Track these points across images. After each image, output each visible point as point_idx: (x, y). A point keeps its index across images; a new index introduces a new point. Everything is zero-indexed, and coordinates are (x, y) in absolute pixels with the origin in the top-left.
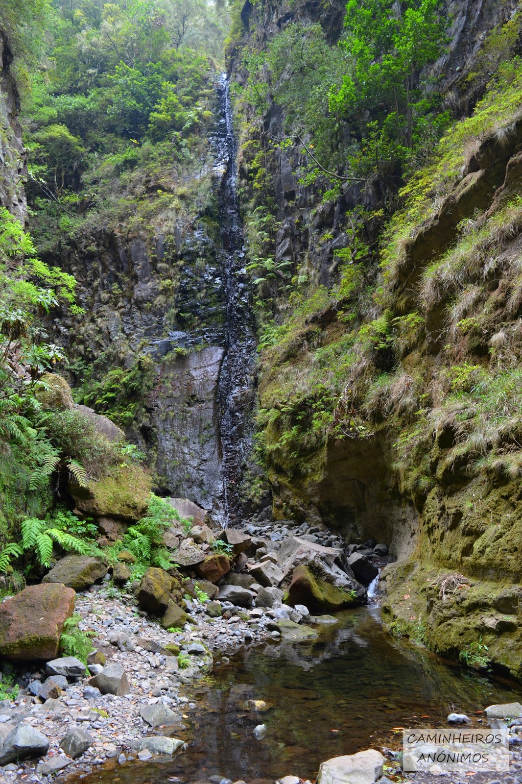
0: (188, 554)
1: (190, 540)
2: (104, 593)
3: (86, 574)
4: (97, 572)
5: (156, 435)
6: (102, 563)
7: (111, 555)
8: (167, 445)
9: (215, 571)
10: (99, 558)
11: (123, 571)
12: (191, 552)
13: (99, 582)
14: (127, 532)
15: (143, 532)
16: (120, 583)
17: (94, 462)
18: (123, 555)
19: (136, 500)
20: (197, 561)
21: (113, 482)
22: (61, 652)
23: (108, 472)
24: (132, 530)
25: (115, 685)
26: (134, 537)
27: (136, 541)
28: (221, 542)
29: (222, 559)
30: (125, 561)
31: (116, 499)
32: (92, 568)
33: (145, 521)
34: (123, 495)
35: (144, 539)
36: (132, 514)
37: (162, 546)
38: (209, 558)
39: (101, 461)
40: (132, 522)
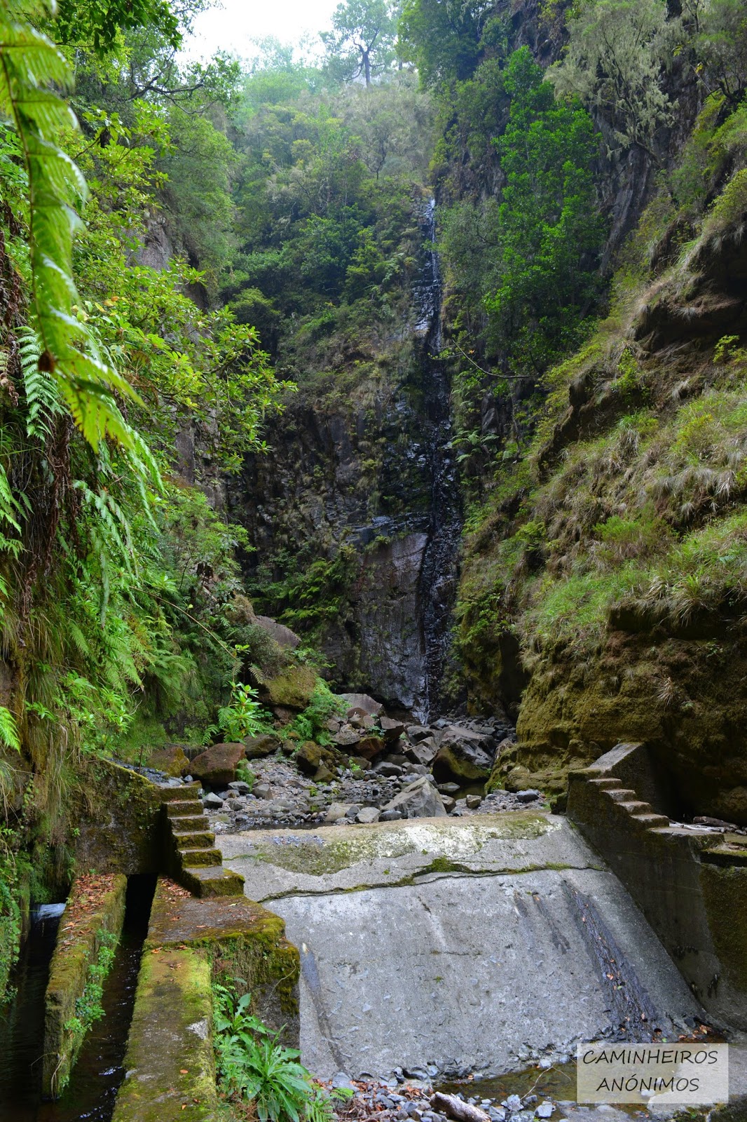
0: (347, 736)
1: (348, 725)
2: (274, 759)
3: (262, 746)
4: (271, 745)
5: (359, 629)
6: (274, 739)
7: (283, 735)
8: (370, 640)
9: (369, 750)
10: (272, 735)
11: (290, 745)
12: (348, 734)
13: (273, 752)
14: (296, 718)
15: (308, 718)
16: (287, 753)
17: (268, 666)
18: (291, 734)
19: (303, 693)
20: (353, 742)
21: (284, 680)
22: (237, 778)
23: (281, 672)
24: (300, 717)
25: (264, 794)
26: (301, 722)
27: (302, 725)
28: (377, 728)
29: (374, 741)
30: (293, 738)
31: (287, 693)
32: (267, 742)
33: (310, 710)
34: (292, 690)
35: (308, 723)
36: (299, 704)
37: (325, 730)
38: (363, 739)
39: (274, 664)
40: (301, 711)
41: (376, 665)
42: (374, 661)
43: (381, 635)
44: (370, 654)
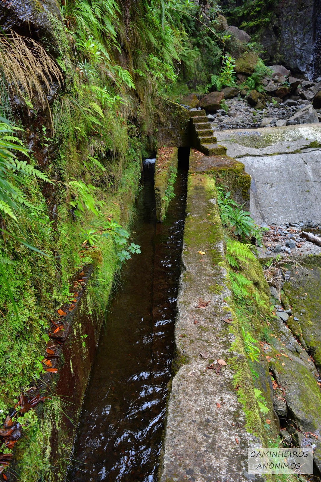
0: (271, 87)
1: (273, 82)
2: (237, 99)
3: (231, 93)
4: (235, 92)
5: (281, 30)
6: (237, 90)
7: (241, 87)
8: (286, 36)
9: (282, 93)
10: (236, 88)
11: (244, 92)
12: (272, 86)
13: (236, 96)
14: (247, 79)
15: (253, 79)
16: (243, 96)
17: (234, 53)
18: (245, 87)
19: (251, 66)
20: (274, 90)
21: (242, 60)
22: (220, 108)
23: (241, 56)
24: (249, 78)
25: (232, 115)
26: (250, 81)
27: (250, 82)
28: (286, 83)
29: (285, 89)
30: (245, 89)
31: (243, 67)
32: (234, 91)
33: (254, 75)
34: (246, 64)
35: (253, 81)
36: (249, 72)
37: (261, 84)
38: (279, 88)
39: (237, 52)
40: (250, 75)
41: (288, 50)
42: (287, 48)
43: (292, 33)
44: (285, 44)
